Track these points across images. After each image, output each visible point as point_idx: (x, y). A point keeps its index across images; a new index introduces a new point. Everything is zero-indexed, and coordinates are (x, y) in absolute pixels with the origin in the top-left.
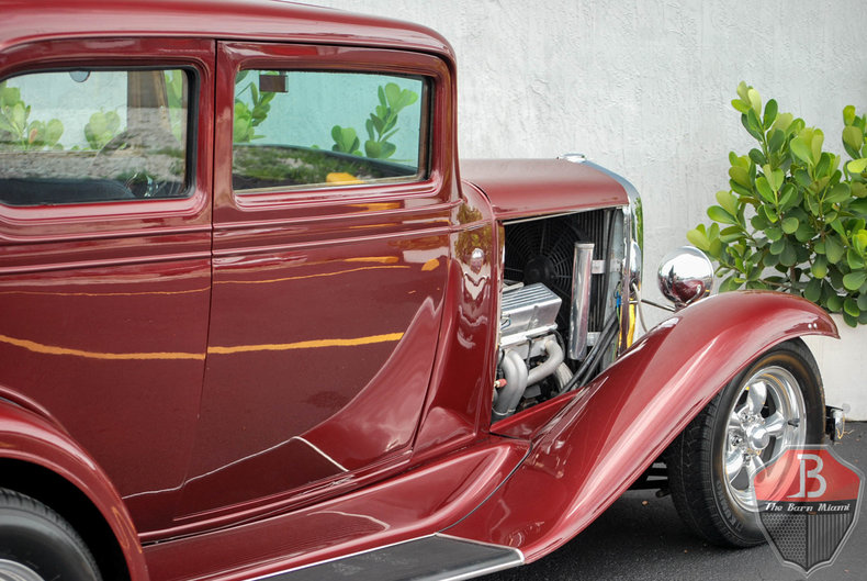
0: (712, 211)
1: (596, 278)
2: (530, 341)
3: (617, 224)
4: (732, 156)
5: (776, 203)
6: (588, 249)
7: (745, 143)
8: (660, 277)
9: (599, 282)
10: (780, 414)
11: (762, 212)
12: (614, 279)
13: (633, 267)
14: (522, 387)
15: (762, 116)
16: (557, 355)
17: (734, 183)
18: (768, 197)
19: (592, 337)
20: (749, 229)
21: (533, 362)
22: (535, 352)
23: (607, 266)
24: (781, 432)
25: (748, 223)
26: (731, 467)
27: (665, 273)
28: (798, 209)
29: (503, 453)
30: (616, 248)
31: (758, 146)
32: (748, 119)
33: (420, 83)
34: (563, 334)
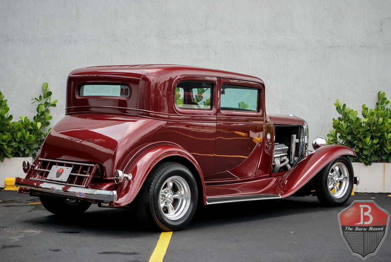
0: (328, 135)
1: (297, 144)
2: (281, 157)
3: (302, 130)
4: (334, 119)
5: (345, 131)
6: (295, 136)
7: (337, 115)
8: (313, 144)
9: (297, 145)
10: (342, 176)
11: (341, 134)
12: (301, 144)
13: (306, 142)
14: (279, 167)
15: (342, 108)
16: (287, 161)
17: (334, 127)
18: (343, 130)
19: (296, 158)
20: (338, 139)
21: (282, 162)
22: (282, 160)
23: (299, 141)
24: (343, 180)
25: (338, 138)
26: (330, 187)
27: (314, 143)
28: (351, 133)
29: (275, 180)
30: (302, 136)
31: (341, 116)
32: (338, 108)
33: (257, 91)
34: (289, 156)
